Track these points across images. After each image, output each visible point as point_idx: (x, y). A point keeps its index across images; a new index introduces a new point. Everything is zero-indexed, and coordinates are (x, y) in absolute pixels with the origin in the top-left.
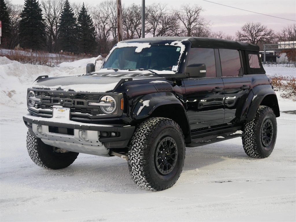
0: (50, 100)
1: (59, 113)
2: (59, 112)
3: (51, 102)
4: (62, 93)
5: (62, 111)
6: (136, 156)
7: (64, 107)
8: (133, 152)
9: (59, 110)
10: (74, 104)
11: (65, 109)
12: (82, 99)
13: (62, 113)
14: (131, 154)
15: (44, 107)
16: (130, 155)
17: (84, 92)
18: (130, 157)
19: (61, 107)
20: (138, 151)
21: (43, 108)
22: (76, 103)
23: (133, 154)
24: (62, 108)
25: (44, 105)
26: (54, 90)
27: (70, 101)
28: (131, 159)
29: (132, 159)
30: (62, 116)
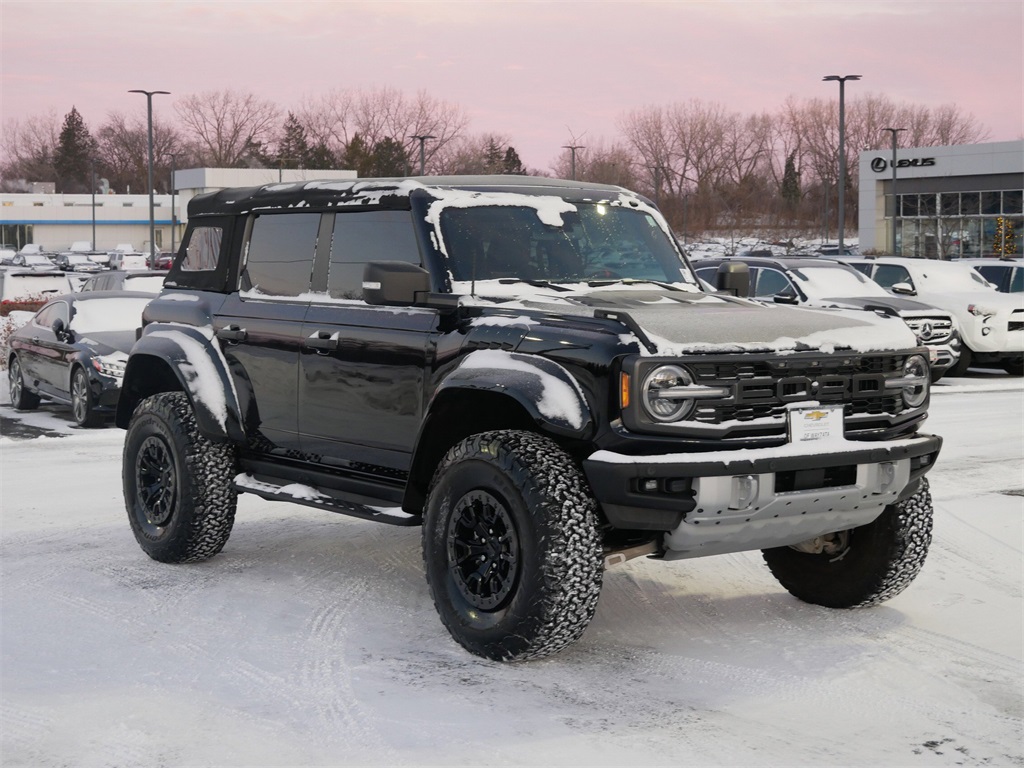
0: (774, 387)
1: (810, 425)
2: (810, 421)
3: (775, 394)
4: (814, 359)
5: (819, 418)
6: (921, 511)
7: (824, 402)
8: (912, 505)
9: (808, 415)
10: (850, 389)
11: (826, 410)
12: (871, 372)
13: (818, 422)
14: (909, 511)
15: (750, 413)
16: (905, 513)
17: (878, 351)
18: (906, 520)
19: (816, 403)
20: (922, 497)
21: (742, 417)
22: (855, 386)
23: (911, 508)
24: (818, 408)
25: (751, 407)
26: (790, 355)
27: (840, 383)
28: (908, 524)
29: (912, 524)
30: (818, 432)
